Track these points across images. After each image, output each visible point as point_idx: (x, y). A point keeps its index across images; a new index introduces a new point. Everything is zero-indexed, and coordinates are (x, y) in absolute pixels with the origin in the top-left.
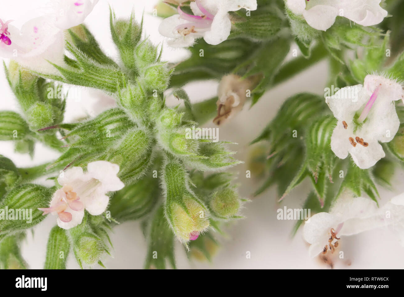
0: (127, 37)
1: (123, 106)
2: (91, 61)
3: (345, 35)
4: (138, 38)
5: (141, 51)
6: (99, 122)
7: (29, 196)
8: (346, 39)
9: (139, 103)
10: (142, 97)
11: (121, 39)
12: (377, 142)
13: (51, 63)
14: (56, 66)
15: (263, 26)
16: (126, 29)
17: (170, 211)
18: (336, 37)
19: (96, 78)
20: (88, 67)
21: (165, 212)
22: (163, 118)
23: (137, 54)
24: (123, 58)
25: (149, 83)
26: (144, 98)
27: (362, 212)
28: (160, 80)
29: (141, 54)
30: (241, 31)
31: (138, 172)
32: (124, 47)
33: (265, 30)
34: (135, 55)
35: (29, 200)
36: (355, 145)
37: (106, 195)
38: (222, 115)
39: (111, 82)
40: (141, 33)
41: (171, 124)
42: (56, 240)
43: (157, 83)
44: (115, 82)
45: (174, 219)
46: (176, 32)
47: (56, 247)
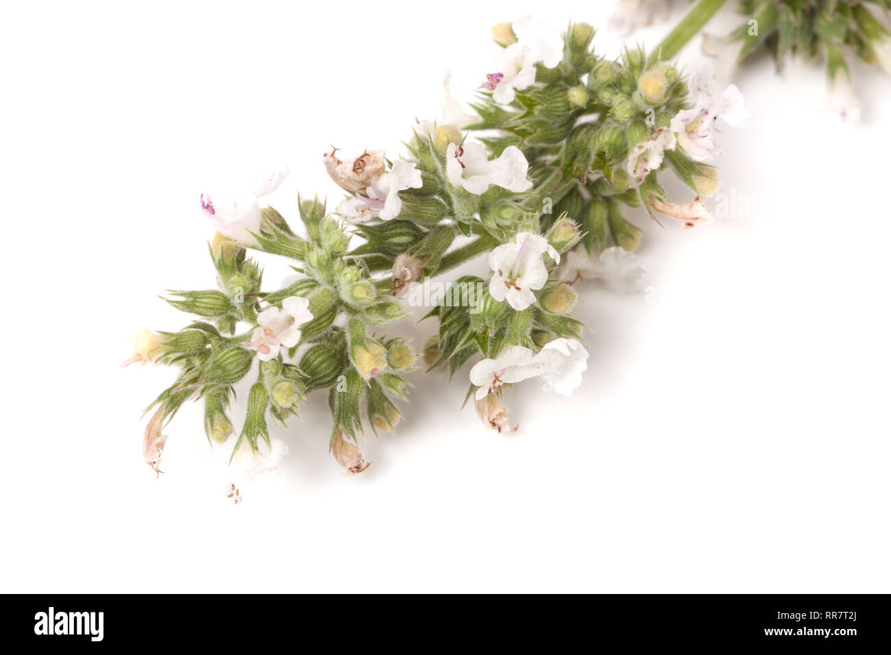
0: (313, 213)
1: (311, 266)
2: (282, 232)
3: (500, 214)
4: (323, 214)
5: (325, 224)
6: (291, 289)
7: (232, 353)
8: (501, 217)
9: (324, 263)
10: (326, 257)
11: (308, 215)
12: (529, 290)
13: (250, 232)
14: (253, 234)
15: (429, 210)
16: (312, 207)
17: (353, 352)
18: (492, 217)
19: (288, 246)
20: (280, 236)
21: (349, 355)
22: (345, 274)
23: (322, 227)
24: (309, 232)
25: (332, 246)
26: (329, 258)
27: (520, 359)
28: (342, 243)
29: (325, 227)
30: (410, 213)
31: (326, 326)
32: (311, 223)
33: (431, 214)
34: (320, 229)
35: (232, 356)
36: (509, 287)
37: (298, 329)
38: (397, 288)
39: (299, 250)
40: (324, 211)
41: (352, 278)
42: (255, 393)
43: (339, 246)
44: (303, 250)
45: (356, 358)
46: (355, 211)
47: (256, 399)
